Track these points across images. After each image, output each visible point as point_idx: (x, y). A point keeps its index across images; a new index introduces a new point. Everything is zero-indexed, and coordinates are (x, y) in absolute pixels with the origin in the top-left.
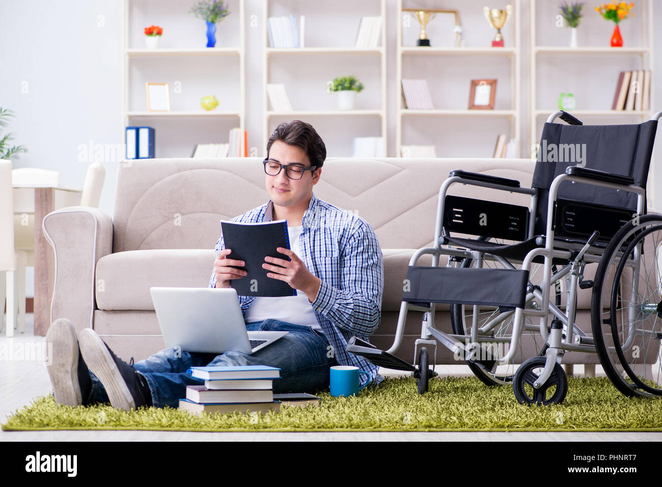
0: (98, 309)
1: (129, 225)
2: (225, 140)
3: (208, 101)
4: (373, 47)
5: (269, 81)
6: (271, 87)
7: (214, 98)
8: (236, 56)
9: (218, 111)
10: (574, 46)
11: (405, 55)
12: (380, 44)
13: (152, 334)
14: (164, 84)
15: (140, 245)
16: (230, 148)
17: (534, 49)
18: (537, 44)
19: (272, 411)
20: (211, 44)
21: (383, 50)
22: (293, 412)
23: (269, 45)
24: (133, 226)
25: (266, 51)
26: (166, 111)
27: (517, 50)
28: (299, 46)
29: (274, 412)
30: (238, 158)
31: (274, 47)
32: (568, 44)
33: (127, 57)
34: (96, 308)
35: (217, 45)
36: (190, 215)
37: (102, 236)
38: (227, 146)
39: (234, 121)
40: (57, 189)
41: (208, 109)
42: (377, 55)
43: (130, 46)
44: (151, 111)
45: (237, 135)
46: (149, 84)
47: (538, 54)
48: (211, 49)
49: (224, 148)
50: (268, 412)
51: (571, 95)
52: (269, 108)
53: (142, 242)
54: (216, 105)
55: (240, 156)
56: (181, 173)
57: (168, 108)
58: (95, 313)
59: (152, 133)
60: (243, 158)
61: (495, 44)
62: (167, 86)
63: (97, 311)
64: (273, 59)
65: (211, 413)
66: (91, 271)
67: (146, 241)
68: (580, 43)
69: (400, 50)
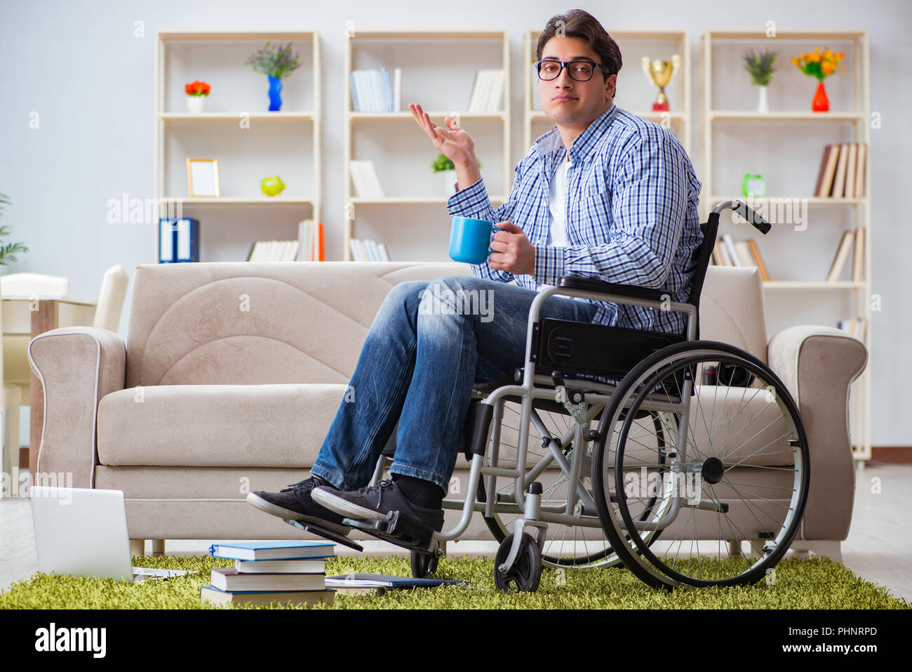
0: (101, 464)
1: (147, 351)
2: (293, 236)
3: (270, 184)
4: (493, 111)
5: (353, 156)
6: (355, 165)
7: (279, 179)
8: (308, 123)
9: (284, 198)
10: (763, 110)
11: (535, 122)
12: (502, 107)
13: (172, 498)
14: (211, 161)
15: (161, 379)
16: (300, 247)
17: (709, 115)
18: (713, 107)
19: (322, 603)
20: (275, 106)
21: (506, 116)
22: (349, 603)
23: (352, 108)
24: (152, 352)
25: (348, 116)
26: (214, 197)
27: (686, 116)
28: (392, 109)
29: (324, 604)
30: (310, 263)
31: (359, 111)
32: (755, 107)
33: (162, 124)
34: (97, 463)
35: (283, 107)
36: (229, 339)
37: (107, 366)
38: (295, 244)
39: (305, 211)
40: (62, 302)
41: (270, 194)
42: (498, 122)
43: (166, 109)
44: (193, 196)
45: (309, 229)
46: (191, 161)
47: (716, 123)
48: (274, 114)
49: (292, 247)
50: (318, 603)
51: (759, 177)
52: (353, 192)
53: (164, 375)
54: (281, 188)
55: (313, 260)
56: (218, 282)
57: (217, 193)
58: (97, 470)
59: (195, 227)
60: (317, 263)
61: (659, 107)
62: (215, 163)
63: (99, 467)
64: (358, 126)
65: (239, 605)
66: (92, 413)
67: (169, 373)
68: (771, 107)
69: (529, 115)
